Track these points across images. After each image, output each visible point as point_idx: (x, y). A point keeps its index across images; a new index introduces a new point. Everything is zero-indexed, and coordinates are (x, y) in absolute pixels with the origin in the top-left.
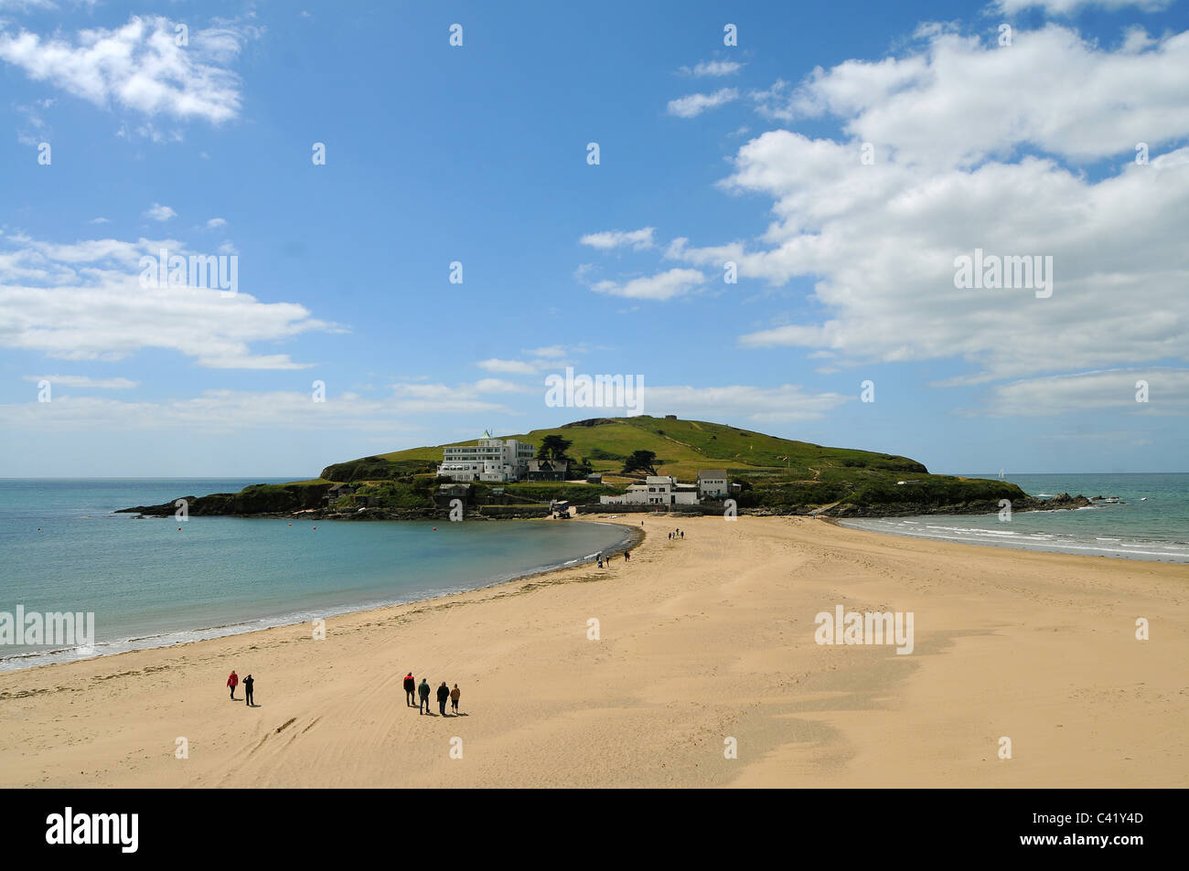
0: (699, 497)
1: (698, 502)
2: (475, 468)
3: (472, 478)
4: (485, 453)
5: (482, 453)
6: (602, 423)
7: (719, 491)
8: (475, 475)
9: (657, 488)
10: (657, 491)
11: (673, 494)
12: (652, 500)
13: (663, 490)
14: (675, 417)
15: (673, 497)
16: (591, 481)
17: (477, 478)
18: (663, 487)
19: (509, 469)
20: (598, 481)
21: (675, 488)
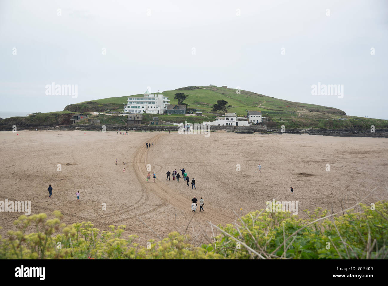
0: (249, 123)
1: (249, 125)
2: (143, 107)
3: (142, 112)
4: (148, 100)
5: (146, 100)
6: (194, 89)
7: (258, 120)
8: (143, 111)
9: (230, 118)
10: (230, 120)
11: (237, 121)
12: (227, 124)
13: (232, 119)
14: (226, 87)
15: (237, 123)
16: (197, 114)
17: (145, 112)
18: (233, 118)
19: (159, 109)
20: (201, 114)
21: (238, 119)
